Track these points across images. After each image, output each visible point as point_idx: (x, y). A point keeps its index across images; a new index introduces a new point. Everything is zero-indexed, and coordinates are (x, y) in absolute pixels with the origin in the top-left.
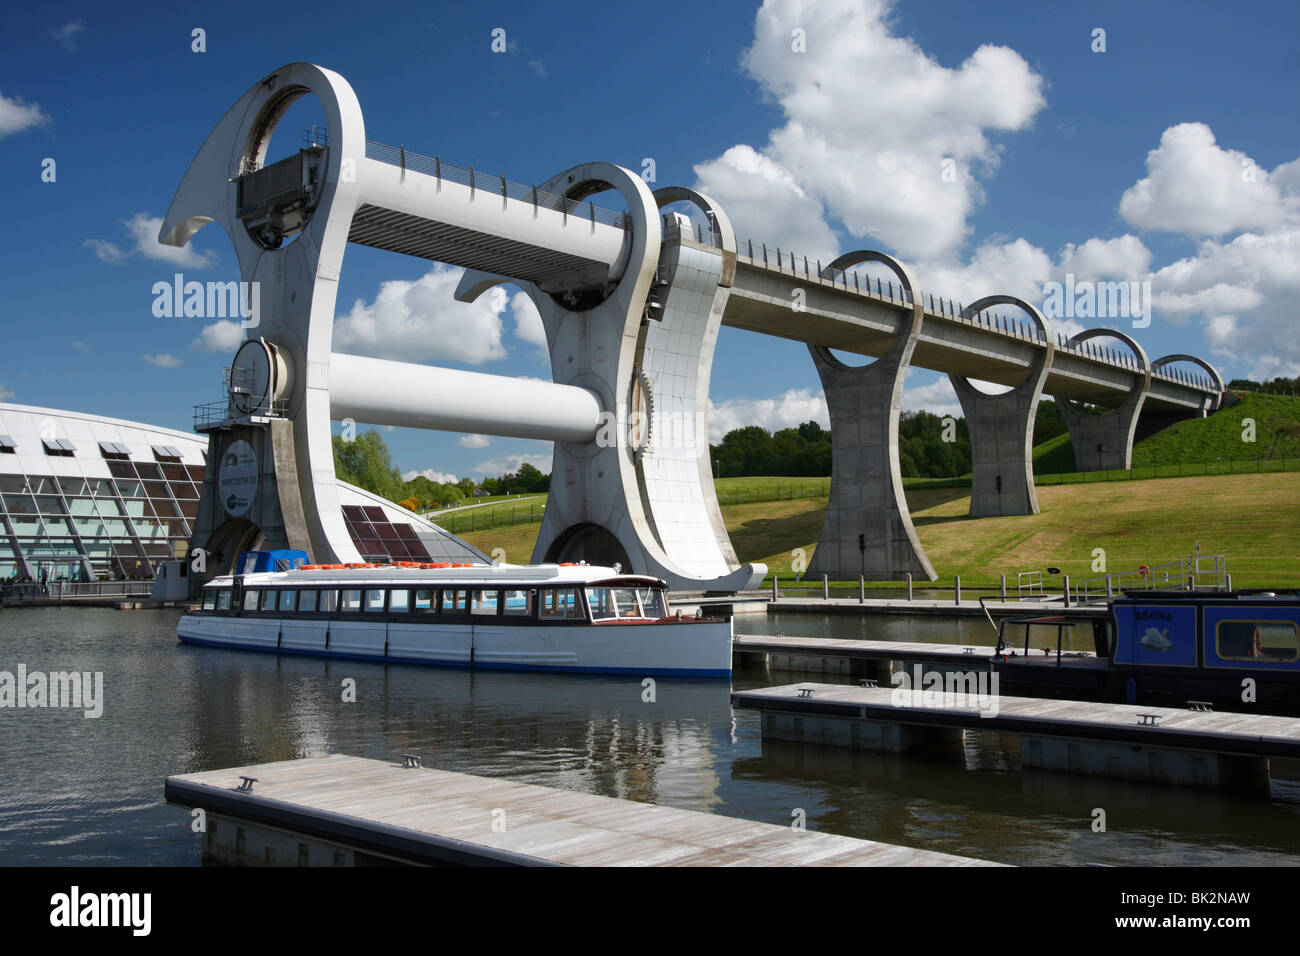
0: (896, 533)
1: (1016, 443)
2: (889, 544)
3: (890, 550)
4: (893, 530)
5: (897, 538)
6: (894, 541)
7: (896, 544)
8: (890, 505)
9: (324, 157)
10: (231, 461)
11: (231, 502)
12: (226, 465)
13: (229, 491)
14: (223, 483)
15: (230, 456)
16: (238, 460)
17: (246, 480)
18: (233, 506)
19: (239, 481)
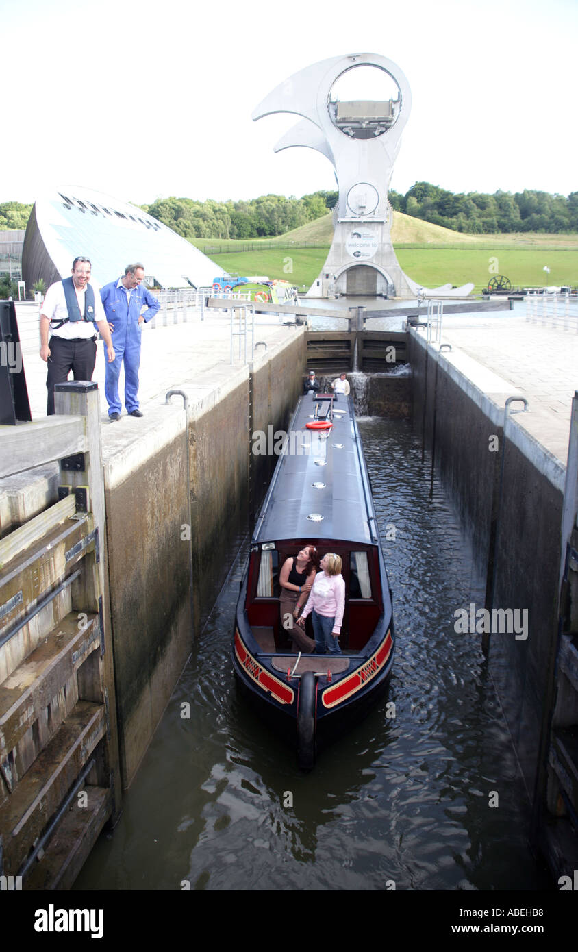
9: (398, 104)
10: (356, 236)
11: (357, 254)
12: (352, 238)
13: (355, 250)
14: (350, 245)
15: (355, 234)
16: (362, 236)
17: (368, 245)
18: (358, 256)
19: (363, 245)
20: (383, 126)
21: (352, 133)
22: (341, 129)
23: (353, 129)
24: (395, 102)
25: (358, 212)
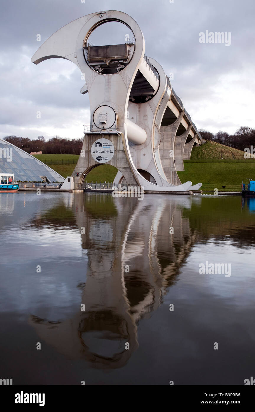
0: (174, 175)
1: (180, 151)
2: (171, 178)
3: (171, 180)
4: (173, 174)
5: (174, 176)
6: (173, 177)
7: (174, 178)
8: (172, 167)
9: (133, 47)
10: (98, 145)
11: (99, 158)
12: (96, 146)
13: (97, 155)
14: (94, 152)
15: (97, 143)
16: (103, 145)
17: (107, 152)
18: (100, 160)
19: (103, 152)
20: (122, 64)
21: (101, 70)
22: (93, 66)
23: (101, 66)
24: (131, 45)
25: (101, 127)
